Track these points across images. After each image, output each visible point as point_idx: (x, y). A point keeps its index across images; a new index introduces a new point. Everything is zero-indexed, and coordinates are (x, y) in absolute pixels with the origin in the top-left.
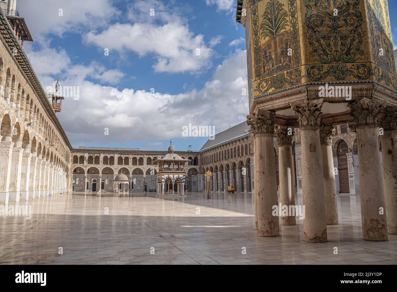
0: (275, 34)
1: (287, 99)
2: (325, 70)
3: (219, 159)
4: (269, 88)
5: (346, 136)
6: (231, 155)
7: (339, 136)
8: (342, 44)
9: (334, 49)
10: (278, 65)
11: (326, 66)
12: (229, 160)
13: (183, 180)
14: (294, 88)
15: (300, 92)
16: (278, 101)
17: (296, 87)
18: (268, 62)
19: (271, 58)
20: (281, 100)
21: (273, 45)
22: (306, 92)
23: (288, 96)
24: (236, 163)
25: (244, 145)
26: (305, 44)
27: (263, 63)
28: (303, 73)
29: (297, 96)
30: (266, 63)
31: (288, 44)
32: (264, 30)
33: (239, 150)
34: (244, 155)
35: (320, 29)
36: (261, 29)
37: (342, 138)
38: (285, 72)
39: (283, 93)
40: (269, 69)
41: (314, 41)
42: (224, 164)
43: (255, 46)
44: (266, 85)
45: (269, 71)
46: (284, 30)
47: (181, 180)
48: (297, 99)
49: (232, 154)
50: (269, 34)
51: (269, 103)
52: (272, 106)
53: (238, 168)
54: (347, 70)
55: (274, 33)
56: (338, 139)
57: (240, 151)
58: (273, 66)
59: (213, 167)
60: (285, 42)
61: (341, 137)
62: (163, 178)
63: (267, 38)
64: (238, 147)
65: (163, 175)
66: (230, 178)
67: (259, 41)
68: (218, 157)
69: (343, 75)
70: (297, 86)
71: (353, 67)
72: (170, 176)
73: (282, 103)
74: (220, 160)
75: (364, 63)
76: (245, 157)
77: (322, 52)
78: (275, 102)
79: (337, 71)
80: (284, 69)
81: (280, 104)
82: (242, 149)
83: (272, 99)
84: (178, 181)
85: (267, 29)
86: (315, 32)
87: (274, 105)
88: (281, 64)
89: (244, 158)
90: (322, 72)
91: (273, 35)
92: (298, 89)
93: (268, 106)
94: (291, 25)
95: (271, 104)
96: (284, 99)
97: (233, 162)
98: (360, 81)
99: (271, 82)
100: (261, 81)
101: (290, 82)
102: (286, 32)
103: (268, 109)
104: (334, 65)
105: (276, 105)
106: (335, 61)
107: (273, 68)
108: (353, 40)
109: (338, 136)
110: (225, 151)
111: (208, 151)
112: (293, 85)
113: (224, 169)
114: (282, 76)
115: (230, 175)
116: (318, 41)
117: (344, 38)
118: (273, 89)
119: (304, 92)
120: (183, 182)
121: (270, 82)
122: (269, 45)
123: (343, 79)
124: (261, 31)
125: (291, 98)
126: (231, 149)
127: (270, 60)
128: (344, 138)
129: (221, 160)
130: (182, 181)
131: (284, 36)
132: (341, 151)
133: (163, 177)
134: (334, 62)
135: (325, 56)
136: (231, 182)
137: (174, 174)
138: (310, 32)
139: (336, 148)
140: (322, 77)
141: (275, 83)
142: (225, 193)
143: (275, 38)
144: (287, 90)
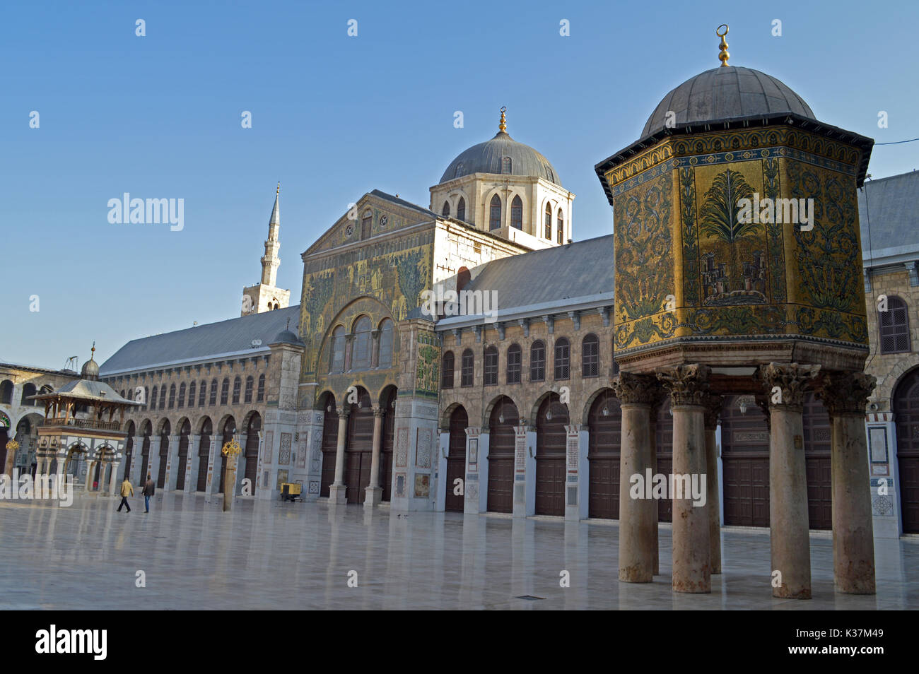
0: (734, 235)
1: (752, 353)
2: (817, 318)
3: (158, 404)
4: (716, 326)
5: (518, 391)
6: (201, 396)
7: (502, 389)
8: (836, 281)
9: (827, 286)
10: (737, 291)
11: (818, 311)
12: (192, 410)
13: (116, 453)
14: (769, 338)
15: (780, 347)
16: (731, 353)
17: (775, 338)
18: (714, 280)
19: (721, 275)
20: (737, 353)
21: (727, 252)
22: (792, 349)
23: (754, 348)
24: (213, 418)
25: (243, 378)
26: (794, 269)
27: (704, 280)
28: (790, 316)
29: (772, 352)
30: (710, 281)
31: (761, 261)
32: (709, 220)
33: (225, 388)
34: (242, 400)
35: (811, 248)
36: (702, 216)
37: (507, 394)
38: (753, 307)
39: (748, 342)
40: (718, 293)
41: (804, 268)
42: (175, 417)
43: (685, 244)
44: (710, 321)
45: (718, 297)
46: (753, 234)
47: (112, 454)
48: (770, 358)
49: (204, 396)
50: (720, 231)
51: (711, 353)
52: (716, 359)
53: (217, 433)
54: (841, 323)
55: (730, 233)
56: (497, 394)
57: (231, 389)
58: (726, 290)
59: (135, 422)
60: (755, 254)
61: (504, 391)
62: (64, 446)
63: (714, 238)
64: (226, 380)
65: (65, 438)
66: (190, 455)
67: (696, 236)
68: (158, 399)
69: (837, 329)
70: (777, 336)
71: (848, 320)
72: (83, 440)
73: (739, 359)
74: (162, 405)
75: (859, 317)
76: (243, 406)
77: (814, 288)
78: (724, 353)
79: (831, 323)
80: (749, 301)
81: (735, 359)
82: (237, 386)
83: (720, 348)
84: (105, 457)
85: (716, 221)
86: (806, 251)
87: (721, 359)
88: (743, 291)
89: (240, 409)
90: (814, 320)
91: (729, 236)
92: (779, 342)
93: (708, 359)
94: (768, 229)
95: (716, 355)
96: (745, 353)
97: (203, 415)
98: (855, 344)
99: (720, 317)
100: (698, 311)
101: (762, 327)
102: (757, 238)
103: (706, 363)
104: (827, 311)
105: (725, 359)
106: (828, 305)
107: (727, 294)
108: (848, 277)
109: (497, 387)
110: (183, 385)
111: (128, 377)
112: (768, 333)
113: (173, 431)
114: (745, 313)
115: (190, 447)
116: (809, 268)
117: (838, 270)
118: (725, 330)
119: (788, 348)
120: (118, 460)
121: (718, 318)
122: (717, 250)
123: (837, 337)
124: (701, 221)
125: (759, 353)
126: (203, 383)
127: (719, 277)
128: (512, 393)
129: (167, 405)
130: (115, 457)
131: (753, 244)
132: (501, 420)
133: (63, 442)
134: (827, 308)
135: (817, 296)
136: (191, 465)
137: (94, 436)
138: (800, 249)
139: (490, 413)
140: (813, 329)
141: (730, 322)
142: (166, 494)
143: (731, 242)
144: (755, 339)
